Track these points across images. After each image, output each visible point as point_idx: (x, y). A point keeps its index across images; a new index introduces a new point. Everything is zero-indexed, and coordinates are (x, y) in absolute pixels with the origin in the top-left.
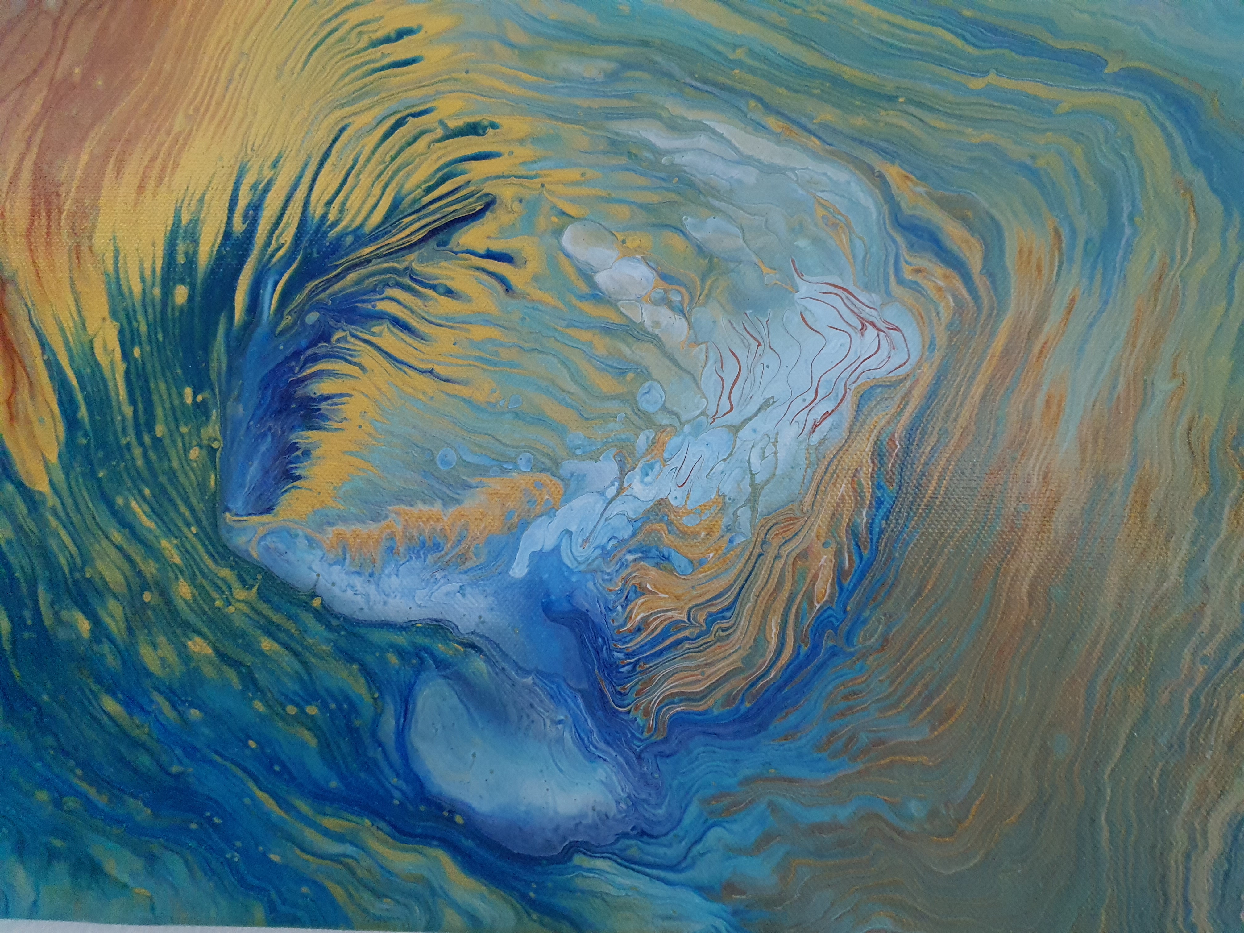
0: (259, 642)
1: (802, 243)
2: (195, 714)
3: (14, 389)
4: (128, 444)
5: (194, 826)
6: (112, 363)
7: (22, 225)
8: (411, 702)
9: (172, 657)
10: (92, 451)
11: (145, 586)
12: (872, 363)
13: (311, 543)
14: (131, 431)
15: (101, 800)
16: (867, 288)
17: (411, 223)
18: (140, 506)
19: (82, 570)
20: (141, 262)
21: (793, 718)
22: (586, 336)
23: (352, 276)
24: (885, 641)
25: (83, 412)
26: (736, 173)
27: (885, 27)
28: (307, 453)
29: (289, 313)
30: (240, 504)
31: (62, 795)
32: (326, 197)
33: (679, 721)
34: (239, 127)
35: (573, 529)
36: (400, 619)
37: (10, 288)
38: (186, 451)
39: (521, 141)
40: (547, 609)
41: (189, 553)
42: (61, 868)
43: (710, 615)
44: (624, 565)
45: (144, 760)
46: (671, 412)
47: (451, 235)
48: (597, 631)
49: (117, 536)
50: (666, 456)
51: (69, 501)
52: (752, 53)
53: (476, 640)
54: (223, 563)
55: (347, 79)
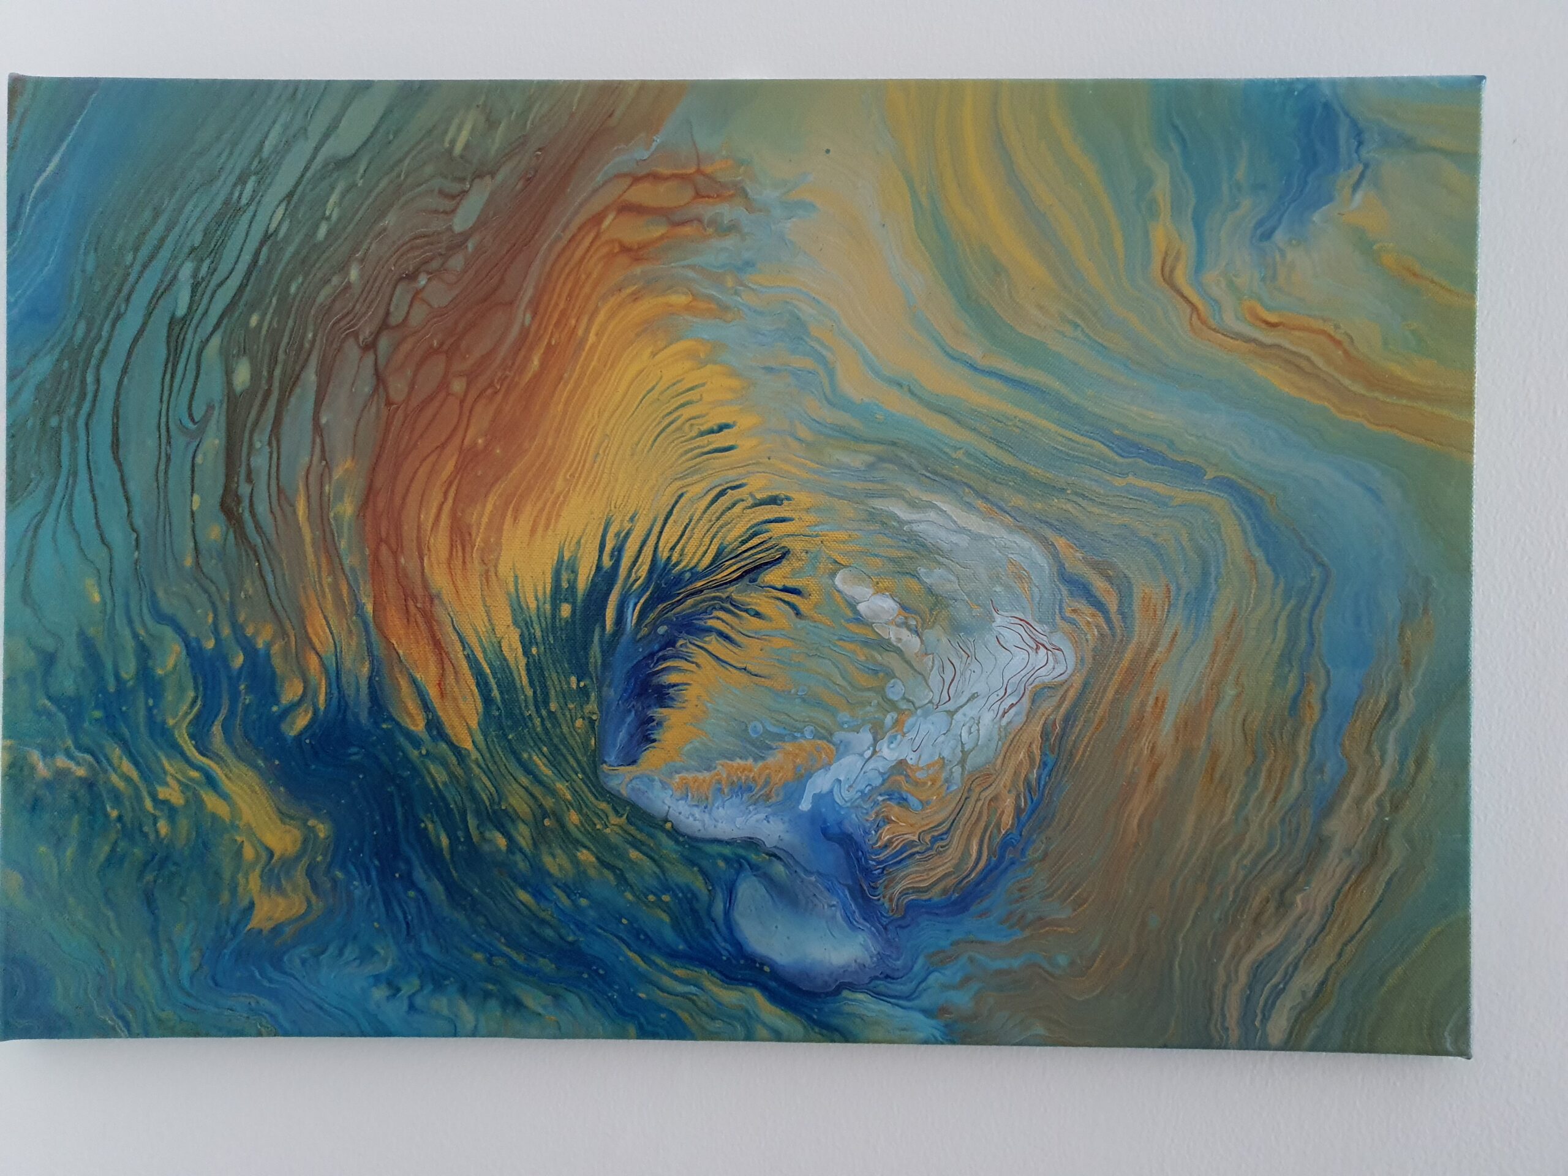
0: (628, 853)
1: (998, 589)
2: (583, 902)
3: (443, 676)
4: (530, 715)
5: (586, 976)
6: (516, 658)
7: (444, 554)
8: (734, 892)
9: (567, 865)
10: (504, 720)
11: (545, 815)
12: (1043, 672)
13: (664, 786)
14: (532, 708)
15: (519, 959)
16: (1040, 621)
17: (731, 565)
18: (540, 759)
19: (499, 803)
20: (535, 586)
21: (986, 904)
22: (852, 646)
23: (690, 601)
24: (1046, 855)
25: (496, 693)
26: (954, 538)
27: (1060, 439)
28: (660, 724)
29: (646, 626)
30: (613, 758)
31: (492, 955)
32: (670, 545)
33: (911, 906)
34: (604, 490)
35: (842, 779)
36: (725, 837)
37: (436, 602)
38: (573, 722)
39: (808, 510)
40: (825, 832)
41: (577, 792)
42: (493, 1004)
43: (933, 837)
44: (876, 803)
45: (549, 933)
46: (909, 701)
47: (759, 574)
48: (858, 847)
49: (525, 780)
50: (905, 730)
51: (487, 755)
52: (968, 454)
53: (777, 852)
54: (602, 798)
55: (684, 458)
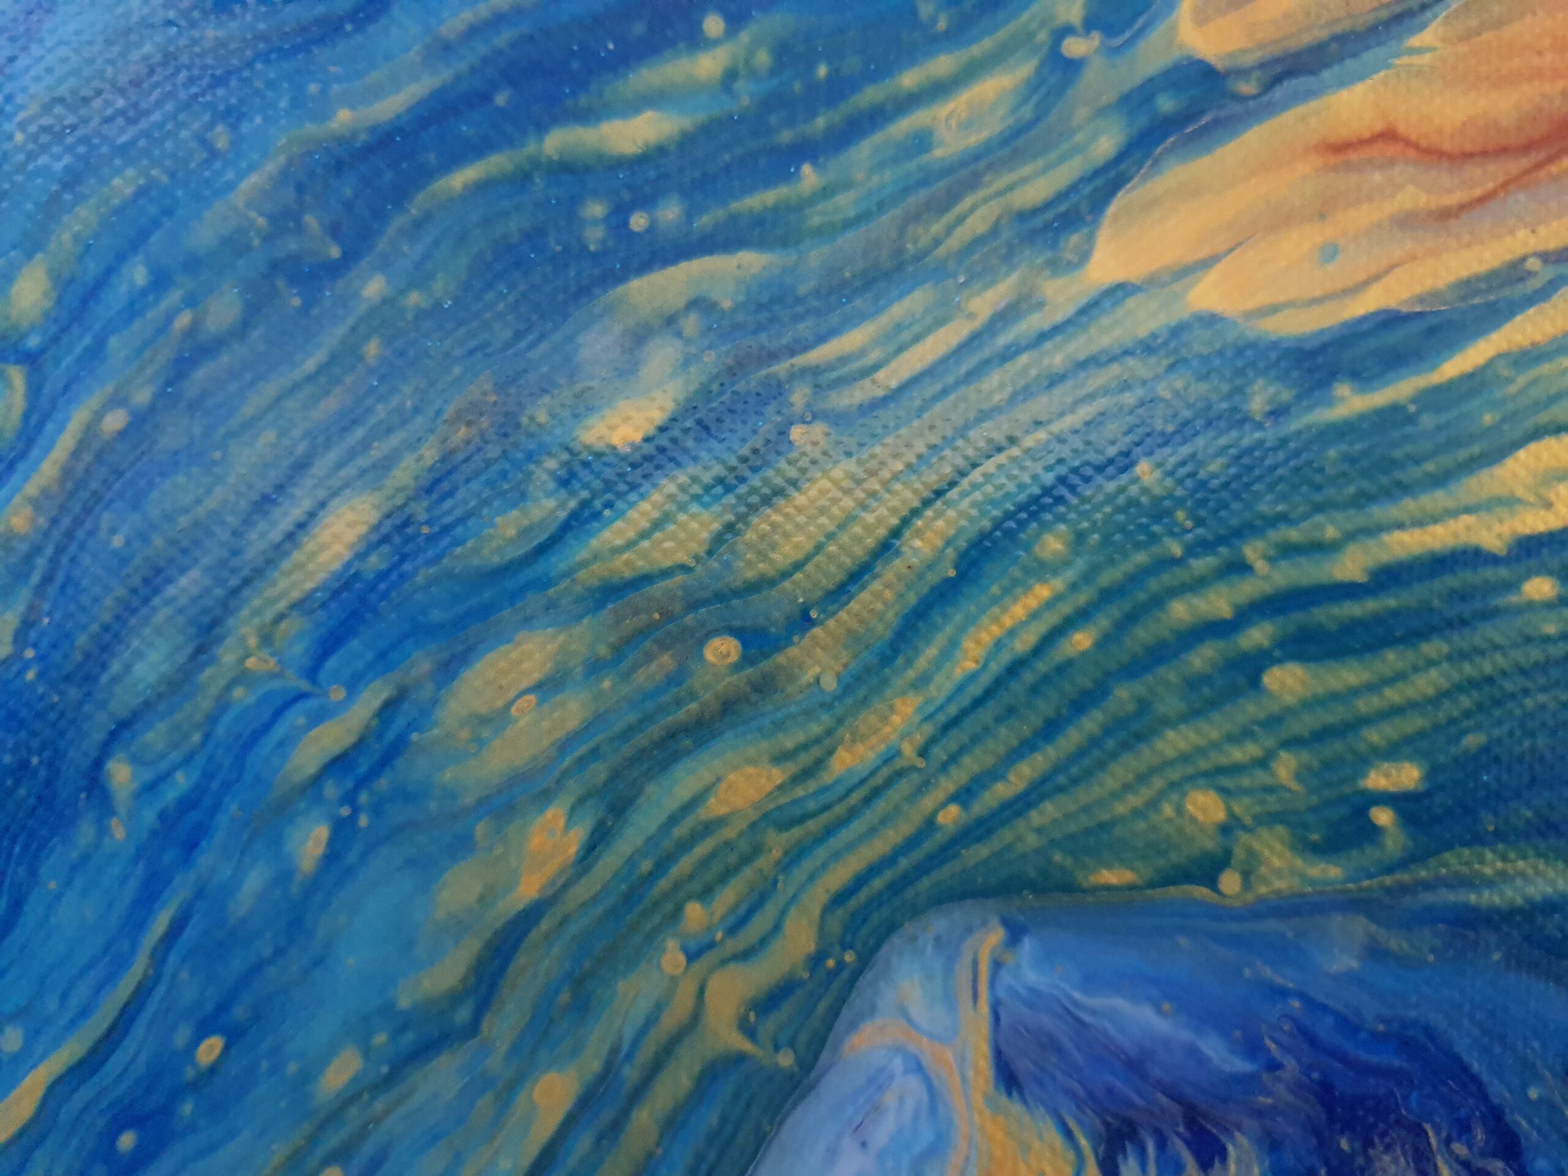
4: (1240, 567)
10: (1224, 436)
11: (757, 642)
19: (816, 415)
30: (1032, 977)
41: (867, 801)
49: (930, 538)
54: (835, 926)
